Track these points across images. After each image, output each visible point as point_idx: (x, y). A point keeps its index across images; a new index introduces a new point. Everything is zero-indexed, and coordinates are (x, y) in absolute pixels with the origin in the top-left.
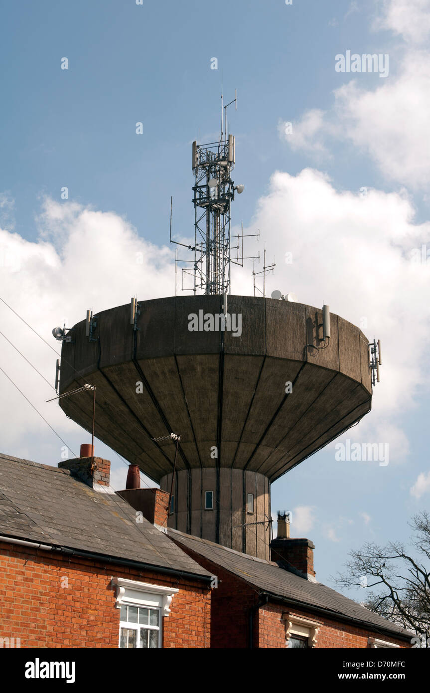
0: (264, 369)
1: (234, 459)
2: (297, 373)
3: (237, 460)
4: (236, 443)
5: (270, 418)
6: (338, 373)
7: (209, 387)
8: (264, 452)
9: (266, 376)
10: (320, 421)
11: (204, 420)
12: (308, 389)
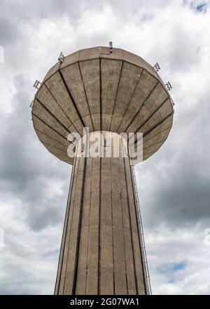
0: (81, 69)
1: (93, 125)
4: (89, 116)
5: (99, 96)
6: (123, 61)
7: (63, 91)
8: (107, 118)
9: (84, 72)
10: (132, 96)
11: (70, 110)
12: (111, 74)
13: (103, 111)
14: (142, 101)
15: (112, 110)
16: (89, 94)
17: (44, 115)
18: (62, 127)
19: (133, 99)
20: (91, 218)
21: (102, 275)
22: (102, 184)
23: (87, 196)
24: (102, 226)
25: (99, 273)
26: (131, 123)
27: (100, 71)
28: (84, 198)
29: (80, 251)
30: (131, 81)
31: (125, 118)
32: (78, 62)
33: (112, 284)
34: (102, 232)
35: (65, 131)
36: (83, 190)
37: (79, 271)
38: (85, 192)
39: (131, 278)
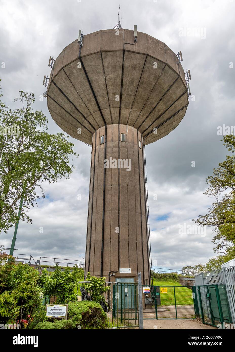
0: (103, 60)
1: (112, 119)
2: (122, 58)
3: (113, 119)
4: (108, 109)
5: (120, 90)
6: (147, 55)
7: (83, 80)
8: (125, 112)
9: (106, 64)
10: (152, 91)
11: (89, 100)
12: (134, 68)
13: (123, 106)
14: (160, 97)
15: (131, 105)
16: (110, 88)
17: (61, 100)
18: (81, 116)
19: (152, 94)
20: (112, 205)
21: (121, 244)
22: (121, 179)
23: (108, 187)
24: (121, 212)
25: (119, 242)
26: (147, 117)
27: (123, 64)
28: (106, 189)
29: (105, 228)
30: (153, 77)
31: (142, 113)
32: (101, 52)
33: (127, 248)
34: (121, 215)
35: (83, 119)
36: (105, 182)
37: (105, 240)
38: (106, 183)
39: (139, 245)
